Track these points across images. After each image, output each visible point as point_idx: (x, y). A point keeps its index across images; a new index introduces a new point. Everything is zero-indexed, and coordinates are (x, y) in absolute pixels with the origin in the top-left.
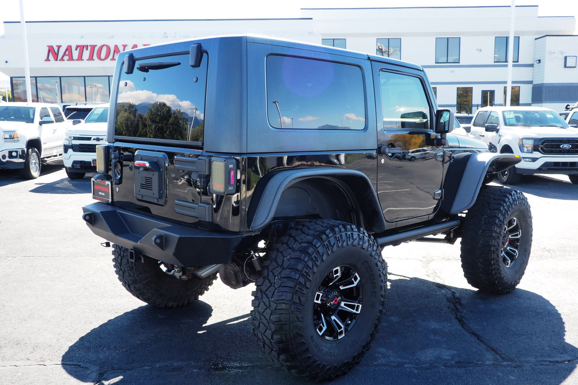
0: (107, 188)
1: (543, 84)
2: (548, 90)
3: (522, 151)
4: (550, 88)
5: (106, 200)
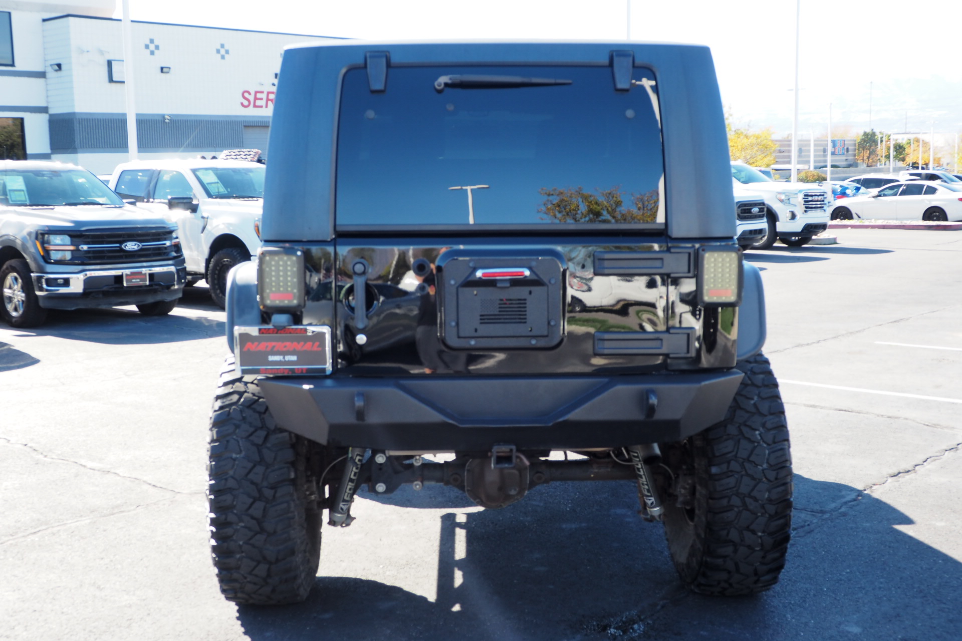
0: (289, 359)
1: (74, 114)
2: (84, 126)
4: (87, 123)
5: (308, 370)
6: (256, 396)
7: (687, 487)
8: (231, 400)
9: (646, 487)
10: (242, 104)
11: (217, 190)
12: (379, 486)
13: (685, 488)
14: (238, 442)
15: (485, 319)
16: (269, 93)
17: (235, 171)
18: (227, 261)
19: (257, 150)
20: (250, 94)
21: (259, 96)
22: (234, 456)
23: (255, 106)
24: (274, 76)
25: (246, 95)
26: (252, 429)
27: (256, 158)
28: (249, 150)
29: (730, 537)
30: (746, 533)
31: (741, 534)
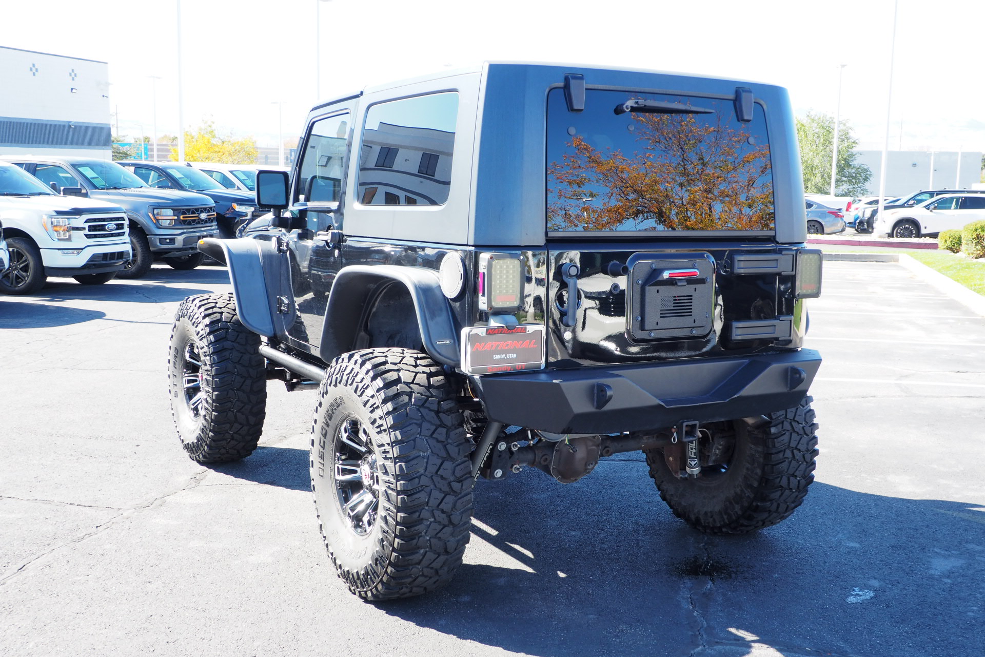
0: (510, 357)
6: (424, 396)
7: (720, 447)
9: (694, 451)
12: (496, 474)
13: (718, 449)
15: (665, 314)
22: (422, 454)
29: (781, 484)
30: (792, 479)
31: (789, 480)
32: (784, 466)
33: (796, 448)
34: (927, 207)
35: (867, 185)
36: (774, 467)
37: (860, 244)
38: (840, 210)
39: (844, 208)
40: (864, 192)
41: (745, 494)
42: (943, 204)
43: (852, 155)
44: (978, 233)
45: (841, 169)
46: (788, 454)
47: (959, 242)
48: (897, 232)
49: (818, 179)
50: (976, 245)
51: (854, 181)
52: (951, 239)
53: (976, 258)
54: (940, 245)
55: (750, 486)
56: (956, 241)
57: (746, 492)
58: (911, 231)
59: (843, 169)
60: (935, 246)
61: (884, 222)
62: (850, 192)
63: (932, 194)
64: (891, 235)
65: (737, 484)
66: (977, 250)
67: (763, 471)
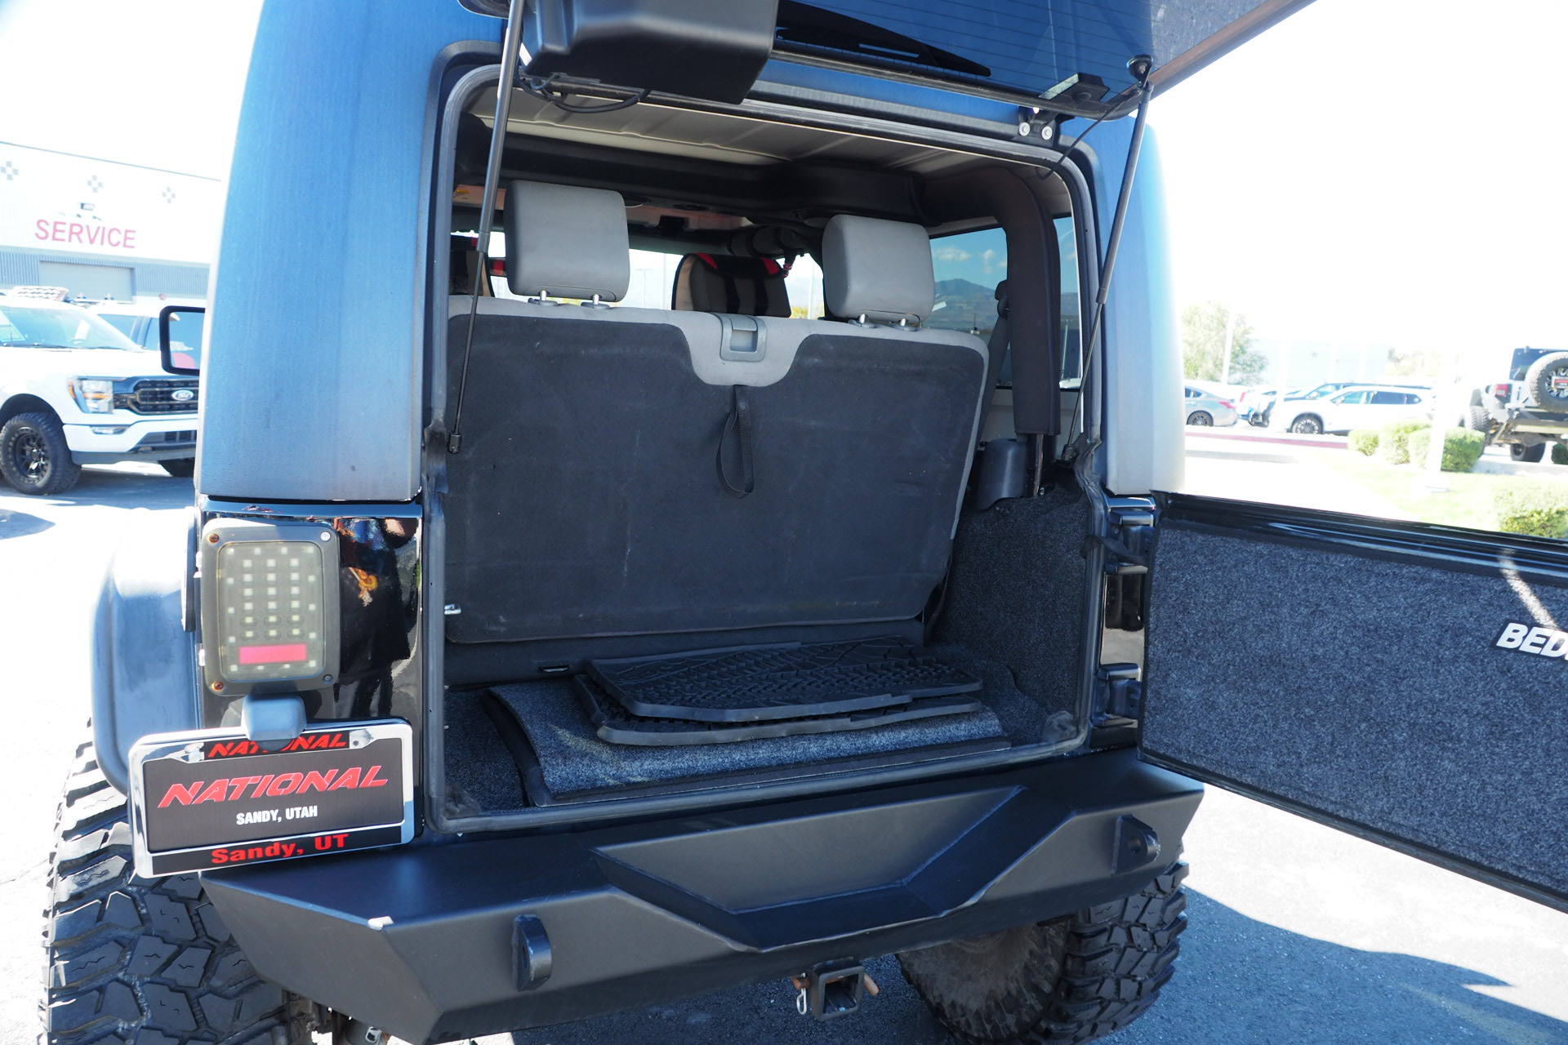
0: (298, 817)
3: (85, 410)
5: (351, 839)
8: (106, 872)
10: (37, 235)
11: (9, 337)
14: (132, 987)
16: (72, 225)
17: (35, 312)
18: (27, 430)
19: (62, 289)
20: (47, 224)
21: (59, 227)
22: (122, 1025)
23: (54, 239)
24: (80, 206)
25: (43, 225)
26: (169, 950)
27: (62, 299)
28: (51, 288)
29: (1102, 993)
30: (1125, 983)
31: (1118, 984)
32: (1109, 960)
33: (1137, 923)
34: (1333, 401)
35: (1263, 374)
36: (1087, 963)
37: (1253, 439)
38: (1232, 401)
39: (1237, 398)
40: (1259, 381)
41: (1026, 1000)
42: (1351, 398)
43: (1247, 341)
44: (1400, 434)
45: (1235, 356)
46: (1119, 936)
47: (1375, 442)
48: (1297, 428)
49: (1209, 365)
50: (1397, 449)
51: (1248, 369)
52: (1364, 440)
53: (1396, 464)
54: (1350, 446)
55: (1036, 989)
56: (1371, 442)
57: (1028, 996)
58: (1313, 427)
59: (1237, 356)
60: (1344, 446)
61: (1282, 418)
62: (1243, 381)
63: (1337, 387)
64: (1290, 431)
65: (1011, 975)
66: (1398, 455)
67: (1063, 964)
